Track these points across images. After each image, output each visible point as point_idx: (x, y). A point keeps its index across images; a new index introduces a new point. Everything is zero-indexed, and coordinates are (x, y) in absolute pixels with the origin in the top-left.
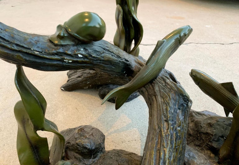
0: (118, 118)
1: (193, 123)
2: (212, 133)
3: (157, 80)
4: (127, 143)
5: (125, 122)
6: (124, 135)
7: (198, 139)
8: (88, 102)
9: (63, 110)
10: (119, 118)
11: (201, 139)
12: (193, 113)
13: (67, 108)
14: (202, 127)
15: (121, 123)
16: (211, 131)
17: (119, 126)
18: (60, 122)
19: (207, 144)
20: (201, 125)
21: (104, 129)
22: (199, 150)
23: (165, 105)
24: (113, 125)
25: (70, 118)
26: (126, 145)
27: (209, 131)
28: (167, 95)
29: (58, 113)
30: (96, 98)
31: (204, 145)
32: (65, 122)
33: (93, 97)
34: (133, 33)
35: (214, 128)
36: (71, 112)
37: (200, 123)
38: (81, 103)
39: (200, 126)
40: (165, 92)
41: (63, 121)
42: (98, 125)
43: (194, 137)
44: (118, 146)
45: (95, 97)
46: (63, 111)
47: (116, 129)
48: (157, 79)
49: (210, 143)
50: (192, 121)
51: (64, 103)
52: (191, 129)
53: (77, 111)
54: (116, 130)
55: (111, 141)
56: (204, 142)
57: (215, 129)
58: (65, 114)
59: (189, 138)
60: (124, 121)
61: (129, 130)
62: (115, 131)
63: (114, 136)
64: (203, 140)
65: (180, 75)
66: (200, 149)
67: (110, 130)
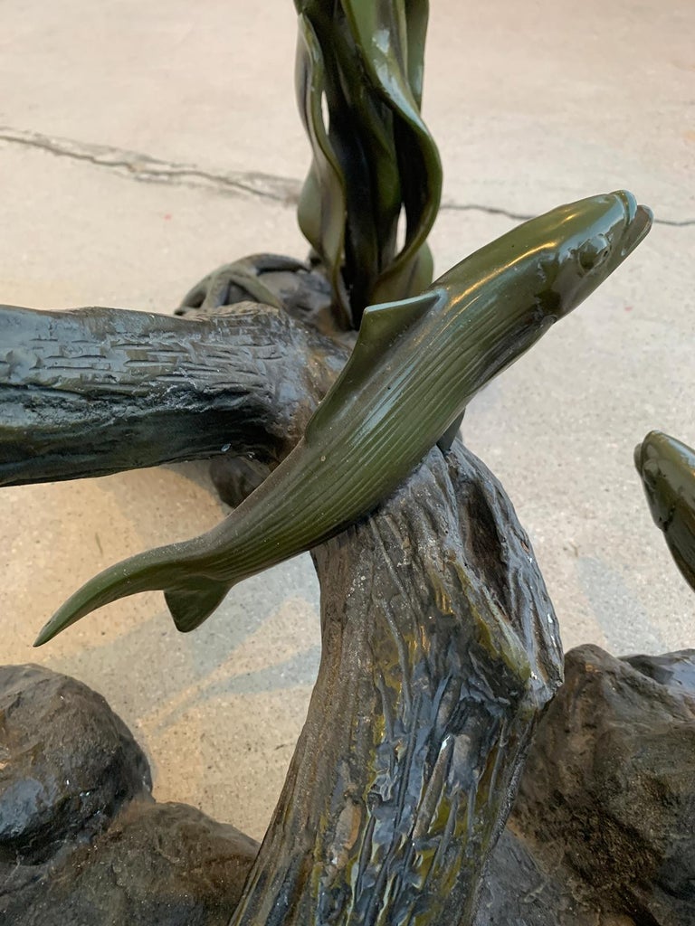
0: (267, 613)
1: (589, 737)
2: (657, 845)
3: (378, 526)
4: (269, 752)
5: (293, 640)
6: (267, 709)
7: (587, 838)
8: (158, 514)
9: (38, 542)
10: (273, 614)
11: (602, 845)
12: (607, 681)
13: (60, 534)
14: (618, 786)
15: (275, 641)
16: (657, 830)
17: (260, 659)
18: (8, 603)
19: (624, 887)
20: (618, 774)
21: (185, 663)
22: (578, 898)
23: (373, 702)
24: (232, 648)
25: (58, 585)
26: (262, 763)
27: (650, 824)
28: (398, 644)
29: (14, 551)
30: (199, 496)
31: (609, 886)
32: (30, 606)
33: (191, 486)
34: (390, 182)
35: (674, 820)
36: (67, 556)
37: (617, 765)
38: (124, 514)
39: (613, 779)
40: (394, 616)
41: (22, 596)
42: (168, 639)
43: (574, 819)
44: (222, 765)
45: (197, 488)
46: (38, 546)
47: (242, 671)
48: (379, 519)
49: (637, 892)
50: (588, 726)
51: (54, 503)
52: (569, 768)
53: (97, 553)
54: (241, 677)
55: (200, 734)
56: (612, 870)
57: (679, 830)
58: (42, 563)
59: (553, 810)
60: (291, 630)
61: (298, 687)
62: (233, 686)
63: (219, 706)
64: (611, 860)
65: (643, 401)
66: (585, 898)
67: (214, 676)
